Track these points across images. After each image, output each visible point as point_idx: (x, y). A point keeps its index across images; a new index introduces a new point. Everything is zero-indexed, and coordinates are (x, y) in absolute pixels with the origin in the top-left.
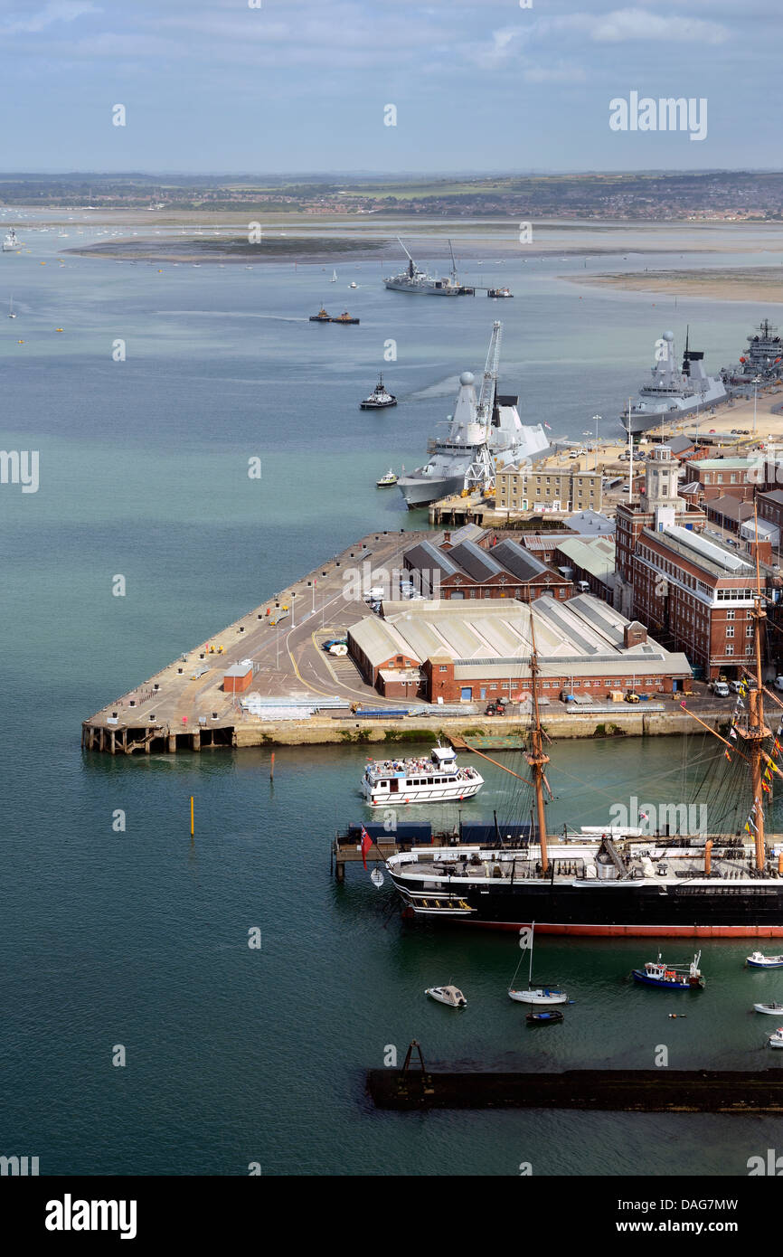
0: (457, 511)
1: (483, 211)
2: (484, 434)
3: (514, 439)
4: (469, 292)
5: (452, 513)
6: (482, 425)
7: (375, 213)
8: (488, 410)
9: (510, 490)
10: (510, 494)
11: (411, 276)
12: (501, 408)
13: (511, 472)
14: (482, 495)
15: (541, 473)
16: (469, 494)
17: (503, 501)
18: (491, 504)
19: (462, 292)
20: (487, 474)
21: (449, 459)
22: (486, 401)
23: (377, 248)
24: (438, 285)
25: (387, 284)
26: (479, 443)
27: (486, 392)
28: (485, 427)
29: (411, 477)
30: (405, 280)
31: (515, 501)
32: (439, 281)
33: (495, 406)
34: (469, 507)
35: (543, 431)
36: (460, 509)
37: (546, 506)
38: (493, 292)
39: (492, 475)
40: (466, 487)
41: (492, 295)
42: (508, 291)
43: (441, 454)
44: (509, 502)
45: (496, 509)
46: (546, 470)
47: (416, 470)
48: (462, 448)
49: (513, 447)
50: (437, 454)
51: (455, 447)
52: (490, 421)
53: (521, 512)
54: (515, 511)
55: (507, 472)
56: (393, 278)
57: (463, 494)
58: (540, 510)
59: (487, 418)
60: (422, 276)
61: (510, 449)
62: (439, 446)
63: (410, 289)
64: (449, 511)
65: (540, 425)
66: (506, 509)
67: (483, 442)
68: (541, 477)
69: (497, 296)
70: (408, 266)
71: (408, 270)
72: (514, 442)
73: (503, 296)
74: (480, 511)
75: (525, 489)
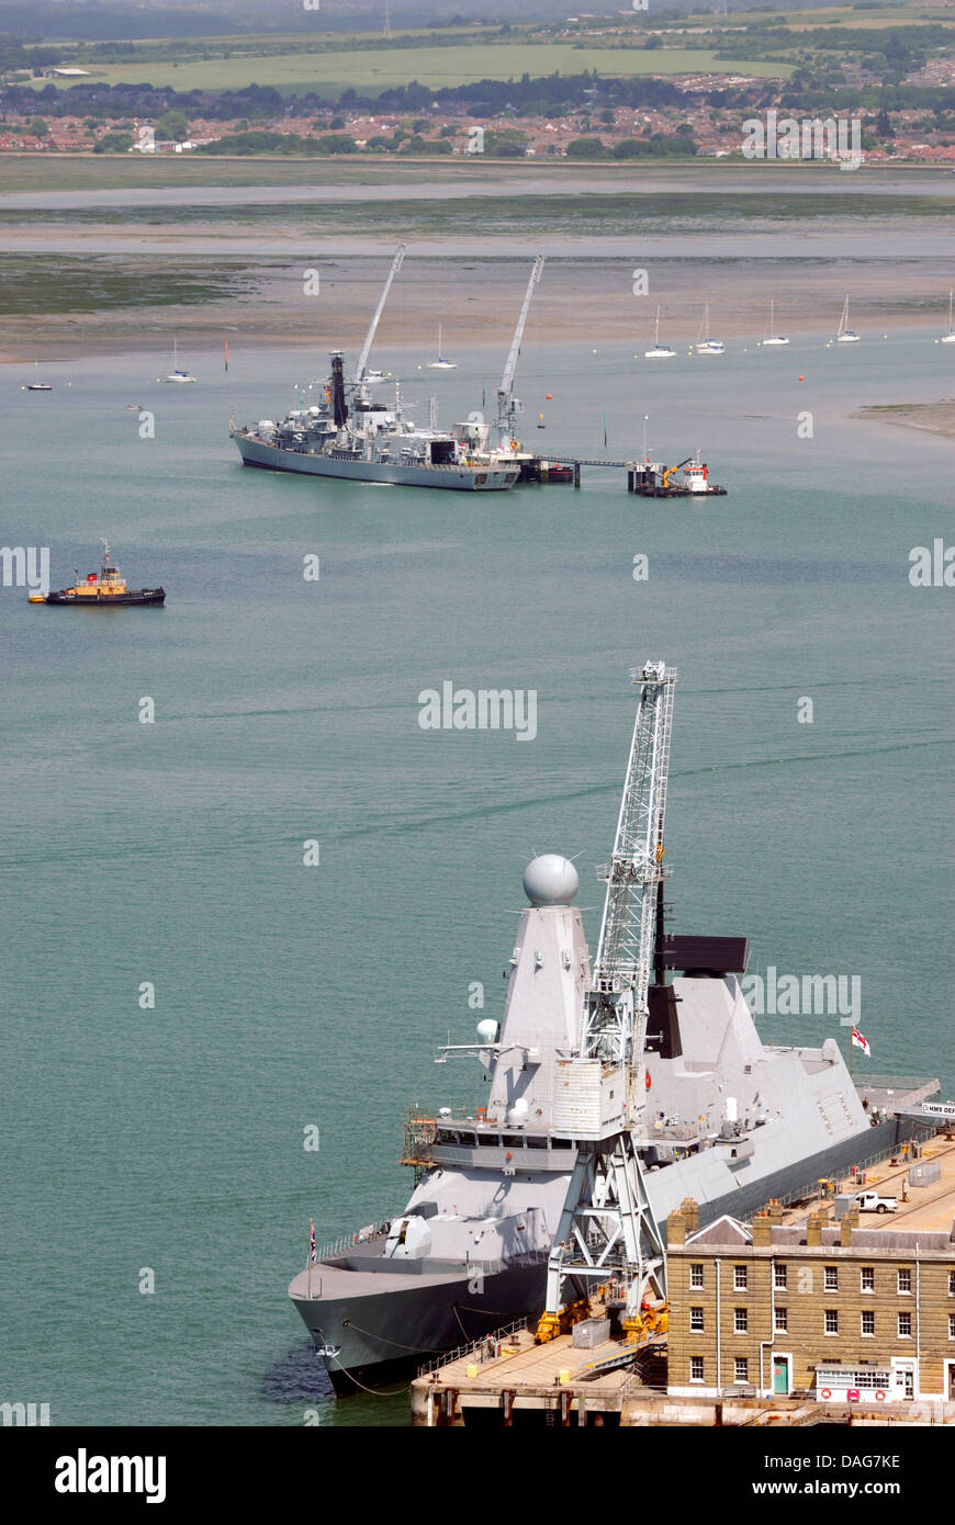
0: (521, 1403)
1: (607, 140)
2: (620, 1098)
3: (732, 1103)
4: (559, 477)
5: (500, 1410)
6: (610, 1065)
7: (201, 149)
8: (633, 1003)
9: (721, 1315)
10: (723, 1333)
11: (340, 420)
12: (680, 984)
13: (728, 1249)
14: (618, 1333)
15: (842, 1252)
16: (567, 1330)
17: (698, 1360)
18: (653, 1369)
19: (529, 474)
20: (633, 1252)
21: (491, 1187)
22: (625, 966)
23: (206, 294)
24: (441, 452)
25: (247, 446)
26: (596, 1132)
27: (619, 934)
28: (623, 1072)
29: (346, 1266)
30: (317, 436)
31: (742, 1361)
32: (443, 437)
33: (659, 977)
34: (567, 1383)
35: (841, 1066)
36: (531, 1393)
37: (862, 1381)
38: (648, 476)
39: (652, 1253)
40: (553, 1302)
41: (644, 486)
42: (705, 471)
43: (455, 1168)
44: (717, 1364)
45: (672, 1390)
46: (860, 1241)
47: (364, 1233)
48: (537, 1143)
49: (731, 1135)
50: (439, 1167)
51: (510, 1141)
52: (641, 1036)
53: (769, 1404)
54: (745, 1400)
55: (707, 1249)
56: (267, 424)
57: (544, 1328)
58: (839, 1397)
59: (630, 1030)
60: (379, 418)
61: (722, 1140)
62: (446, 1138)
63: (337, 467)
64: (492, 1402)
65: (831, 1043)
66: (712, 1393)
67: (615, 1129)
68: (842, 1267)
69: (662, 494)
70: (326, 379)
71: (327, 397)
72: (732, 1117)
73: (686, 493)
74: (609, 1399)
75: (781, 1311)
